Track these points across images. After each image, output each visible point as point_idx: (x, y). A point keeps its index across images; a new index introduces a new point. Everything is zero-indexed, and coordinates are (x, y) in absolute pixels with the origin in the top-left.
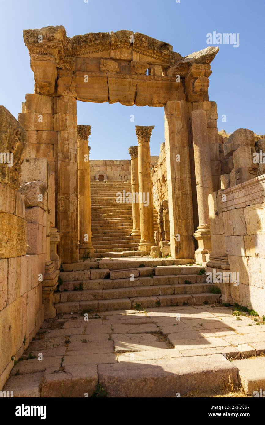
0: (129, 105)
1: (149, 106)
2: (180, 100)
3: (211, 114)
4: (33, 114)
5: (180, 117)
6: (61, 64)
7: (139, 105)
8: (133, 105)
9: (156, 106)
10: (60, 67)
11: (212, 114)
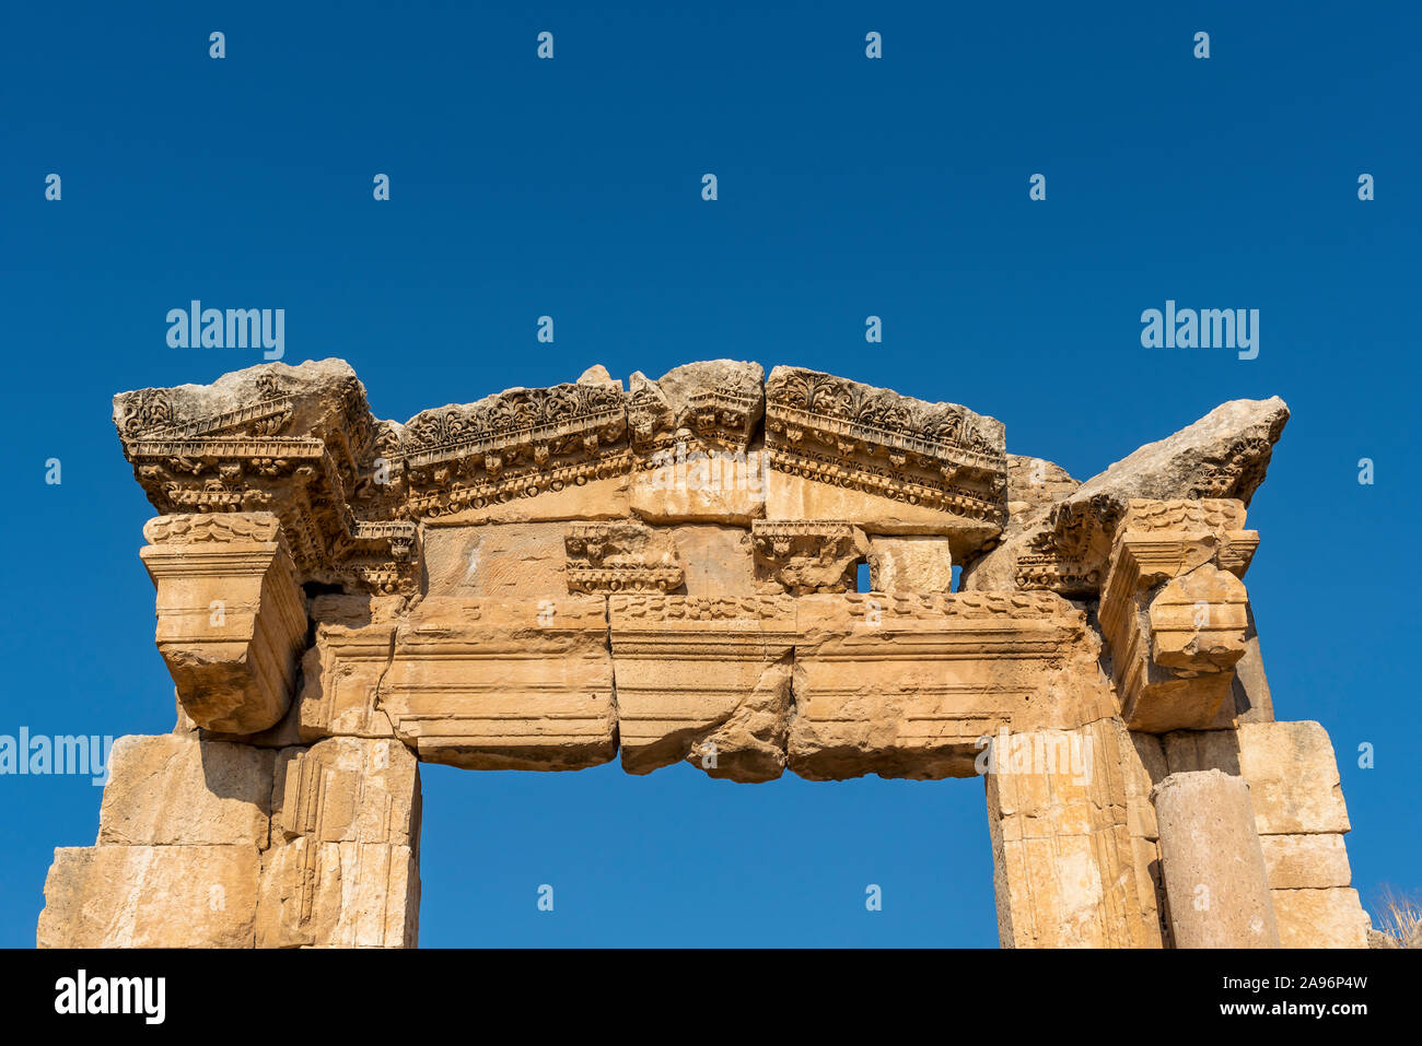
0: (751, 774)
1: (882, 774)
2: (1077, 724)
3: (1297, 799)
4: (142, 851)
5: (1086, 828)
6: (333, 565)
7: (815, 773)
8: (776, 775)
9: (929, 776)
10: (329, 582)
11: (1309, 802)
